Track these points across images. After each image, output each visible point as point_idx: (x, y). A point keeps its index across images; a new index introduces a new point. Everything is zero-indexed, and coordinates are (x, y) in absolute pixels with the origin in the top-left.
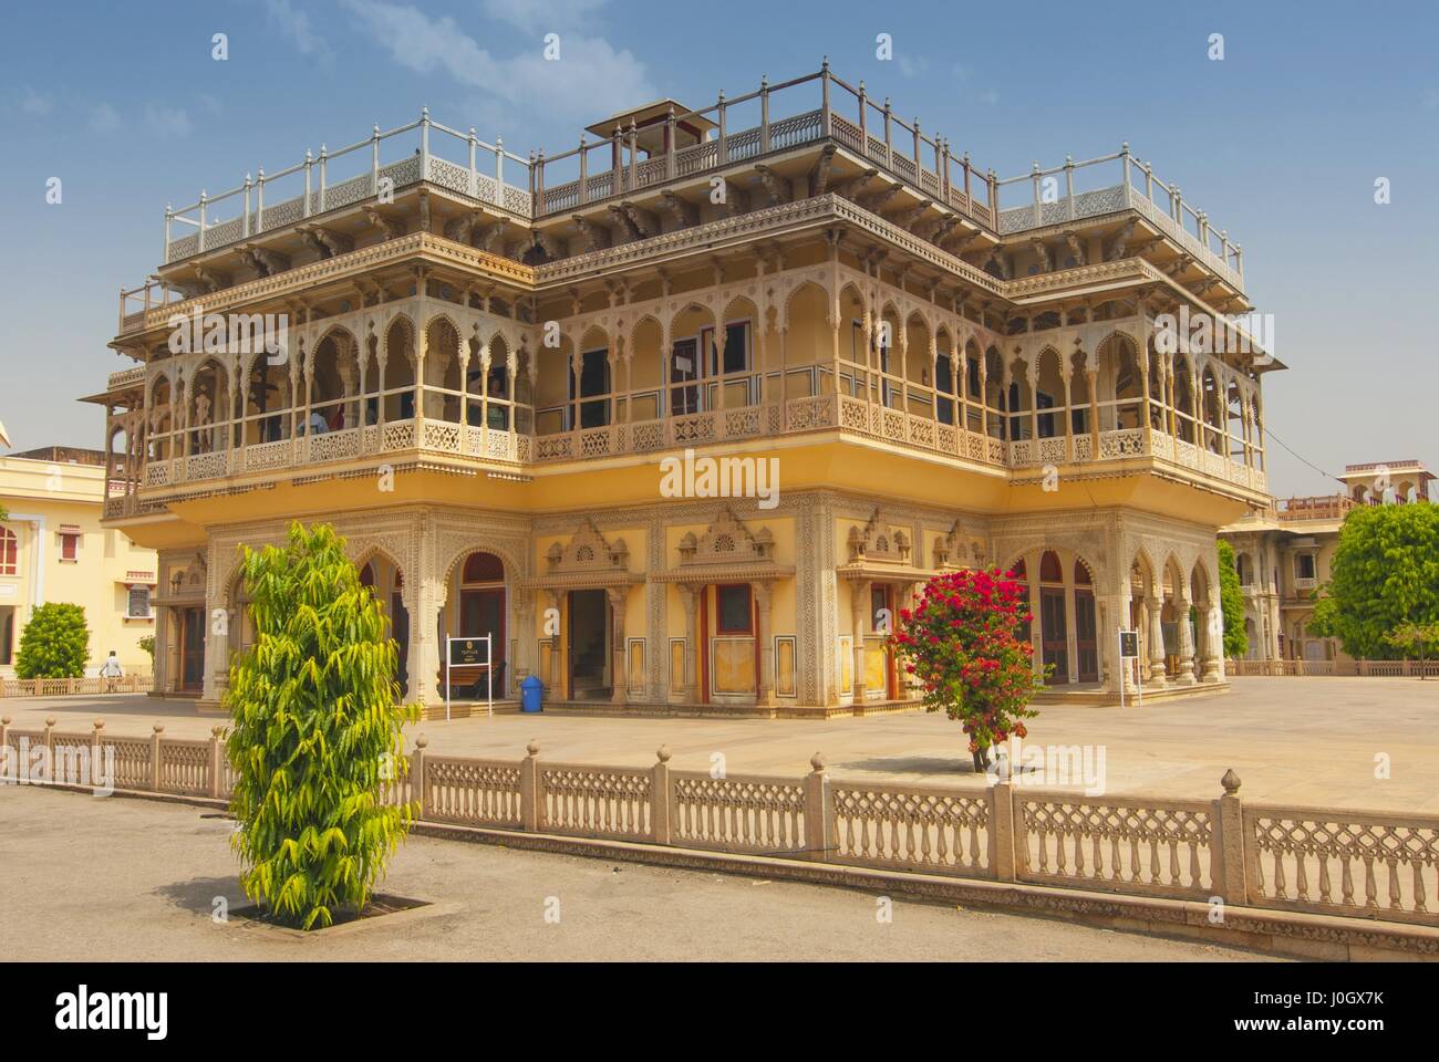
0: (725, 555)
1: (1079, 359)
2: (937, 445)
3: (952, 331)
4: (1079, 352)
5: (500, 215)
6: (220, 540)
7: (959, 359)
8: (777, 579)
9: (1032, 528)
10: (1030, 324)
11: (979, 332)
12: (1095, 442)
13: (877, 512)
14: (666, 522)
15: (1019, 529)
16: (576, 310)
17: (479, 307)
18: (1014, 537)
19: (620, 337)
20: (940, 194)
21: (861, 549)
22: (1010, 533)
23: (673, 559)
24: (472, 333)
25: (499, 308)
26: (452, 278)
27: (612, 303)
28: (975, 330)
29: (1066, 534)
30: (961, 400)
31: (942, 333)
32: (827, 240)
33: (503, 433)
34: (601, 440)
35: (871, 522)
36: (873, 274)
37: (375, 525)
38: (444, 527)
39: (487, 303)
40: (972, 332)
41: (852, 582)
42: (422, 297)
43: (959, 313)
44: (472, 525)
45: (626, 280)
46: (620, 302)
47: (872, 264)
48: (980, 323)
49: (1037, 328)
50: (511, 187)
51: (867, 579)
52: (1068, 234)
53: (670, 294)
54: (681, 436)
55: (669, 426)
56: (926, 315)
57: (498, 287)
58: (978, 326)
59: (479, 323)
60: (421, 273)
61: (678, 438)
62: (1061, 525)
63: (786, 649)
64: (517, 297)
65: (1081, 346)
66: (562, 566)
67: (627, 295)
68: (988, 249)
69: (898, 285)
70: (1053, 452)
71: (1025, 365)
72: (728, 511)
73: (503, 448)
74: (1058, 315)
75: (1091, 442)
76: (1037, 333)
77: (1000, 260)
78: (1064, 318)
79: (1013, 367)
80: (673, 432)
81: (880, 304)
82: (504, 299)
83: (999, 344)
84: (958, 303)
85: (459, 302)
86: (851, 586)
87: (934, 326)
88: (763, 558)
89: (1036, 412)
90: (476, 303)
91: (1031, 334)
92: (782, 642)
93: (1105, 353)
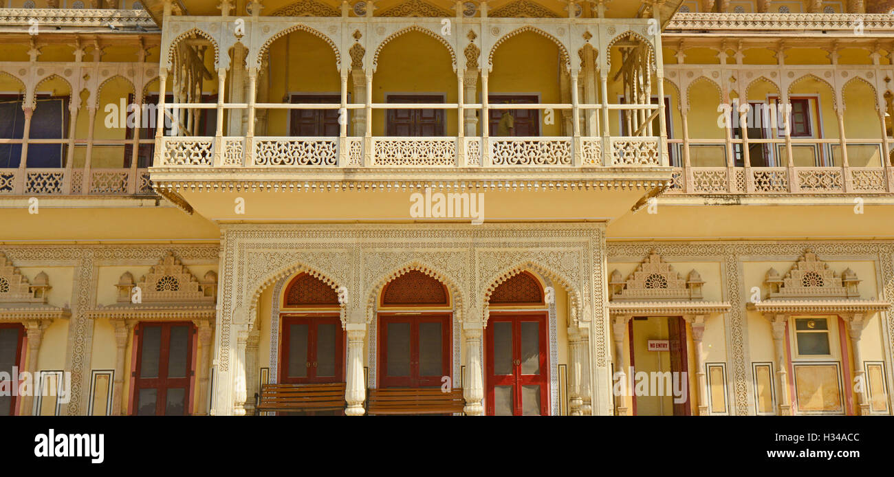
6: (246, 241)
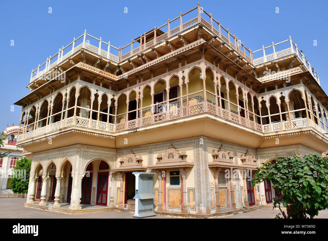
0: (171, 160)
1: (282, 98)
2: (240, 123)
3: (243, 89)
4: (282, 96)
5: (108, 61)
7: (245, 98)
8: (188, 168)
9: (271, 152)
10: (266, 90)
11: (251, 91)
12: (290, 123)
13: (222, 145)
14: (154, 150)
15: (267, 152)
16: (128, 86)
17: (99, 85)
18: (265, 155)
19: (139, 92)
20: (236, 50)
21: (216, 157)
22: (264, 154)
23: (155, 161)
24: (96, 92)
25: (105, 86)
26: (89, 76)
27: (138, 83)
28: (249, 90)
29: (282, 154)
30: (247, 110)
31: (240, 90)
32: (201, 52)
33: (105, 123)
34: (133, 124)
35: (220, 148)
36: (217, 66)
37: (67, 151)
38: (86, 152)
39: (101, 84)
40: (249, 91)
41: (214, 169)
42: (79, 80)
43: (244, 84)
44: (96, 151)
45: (142, 75)
46: (140, 82)
47: (216, 63)
48: (251, 89)
49: (268, 90)
50: (112, 54)
51: (219, 168)
52: (275, 63)
53: (153, 77)
54: (156, 121)
55: (152, 117)
56: (234, 82)
57: (105, 80)
58: (250, 89)
59: (98, 89)
60: (78, 73)
61: (155, 121)
62: (280, 151)
63: (191, 193)
64: (111, 83)
65: (283, 95)
66: (123, 164)
67: (142, 80)
68: (251, 70)
69: (225, 71)
70: (277, 127)
71: (265, 102)
72: (172, 145)
73: (104, 127)
74: (275, 86)
75: (289, 124)
76: (268, 92)
77: (255, 73)
78: (276, 87)
79: (261, 103)
80: (154, 119)
81: (219, 76)
82: (108, 84)
83: (257, 95)
84: (244, 81)
85: (92, 83)
86: (213, 170)
87: (237, 87)
88: (183, 161)
89: (270, 115)
90: (98, 84)
91: (266, 92)
92: (189, 190)
93: (290, 96)
